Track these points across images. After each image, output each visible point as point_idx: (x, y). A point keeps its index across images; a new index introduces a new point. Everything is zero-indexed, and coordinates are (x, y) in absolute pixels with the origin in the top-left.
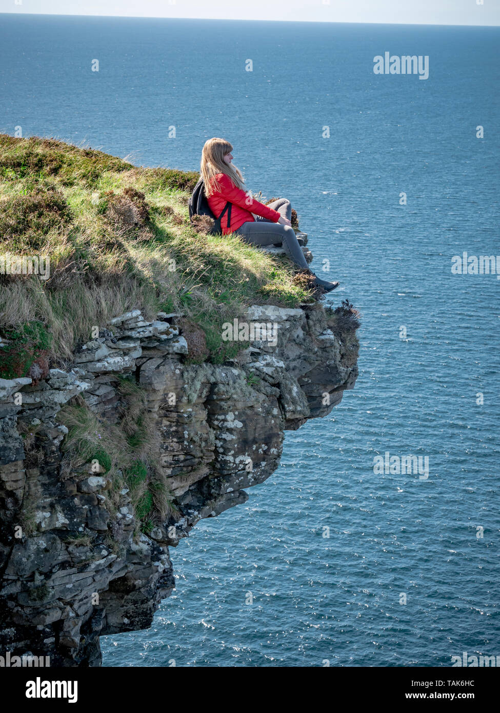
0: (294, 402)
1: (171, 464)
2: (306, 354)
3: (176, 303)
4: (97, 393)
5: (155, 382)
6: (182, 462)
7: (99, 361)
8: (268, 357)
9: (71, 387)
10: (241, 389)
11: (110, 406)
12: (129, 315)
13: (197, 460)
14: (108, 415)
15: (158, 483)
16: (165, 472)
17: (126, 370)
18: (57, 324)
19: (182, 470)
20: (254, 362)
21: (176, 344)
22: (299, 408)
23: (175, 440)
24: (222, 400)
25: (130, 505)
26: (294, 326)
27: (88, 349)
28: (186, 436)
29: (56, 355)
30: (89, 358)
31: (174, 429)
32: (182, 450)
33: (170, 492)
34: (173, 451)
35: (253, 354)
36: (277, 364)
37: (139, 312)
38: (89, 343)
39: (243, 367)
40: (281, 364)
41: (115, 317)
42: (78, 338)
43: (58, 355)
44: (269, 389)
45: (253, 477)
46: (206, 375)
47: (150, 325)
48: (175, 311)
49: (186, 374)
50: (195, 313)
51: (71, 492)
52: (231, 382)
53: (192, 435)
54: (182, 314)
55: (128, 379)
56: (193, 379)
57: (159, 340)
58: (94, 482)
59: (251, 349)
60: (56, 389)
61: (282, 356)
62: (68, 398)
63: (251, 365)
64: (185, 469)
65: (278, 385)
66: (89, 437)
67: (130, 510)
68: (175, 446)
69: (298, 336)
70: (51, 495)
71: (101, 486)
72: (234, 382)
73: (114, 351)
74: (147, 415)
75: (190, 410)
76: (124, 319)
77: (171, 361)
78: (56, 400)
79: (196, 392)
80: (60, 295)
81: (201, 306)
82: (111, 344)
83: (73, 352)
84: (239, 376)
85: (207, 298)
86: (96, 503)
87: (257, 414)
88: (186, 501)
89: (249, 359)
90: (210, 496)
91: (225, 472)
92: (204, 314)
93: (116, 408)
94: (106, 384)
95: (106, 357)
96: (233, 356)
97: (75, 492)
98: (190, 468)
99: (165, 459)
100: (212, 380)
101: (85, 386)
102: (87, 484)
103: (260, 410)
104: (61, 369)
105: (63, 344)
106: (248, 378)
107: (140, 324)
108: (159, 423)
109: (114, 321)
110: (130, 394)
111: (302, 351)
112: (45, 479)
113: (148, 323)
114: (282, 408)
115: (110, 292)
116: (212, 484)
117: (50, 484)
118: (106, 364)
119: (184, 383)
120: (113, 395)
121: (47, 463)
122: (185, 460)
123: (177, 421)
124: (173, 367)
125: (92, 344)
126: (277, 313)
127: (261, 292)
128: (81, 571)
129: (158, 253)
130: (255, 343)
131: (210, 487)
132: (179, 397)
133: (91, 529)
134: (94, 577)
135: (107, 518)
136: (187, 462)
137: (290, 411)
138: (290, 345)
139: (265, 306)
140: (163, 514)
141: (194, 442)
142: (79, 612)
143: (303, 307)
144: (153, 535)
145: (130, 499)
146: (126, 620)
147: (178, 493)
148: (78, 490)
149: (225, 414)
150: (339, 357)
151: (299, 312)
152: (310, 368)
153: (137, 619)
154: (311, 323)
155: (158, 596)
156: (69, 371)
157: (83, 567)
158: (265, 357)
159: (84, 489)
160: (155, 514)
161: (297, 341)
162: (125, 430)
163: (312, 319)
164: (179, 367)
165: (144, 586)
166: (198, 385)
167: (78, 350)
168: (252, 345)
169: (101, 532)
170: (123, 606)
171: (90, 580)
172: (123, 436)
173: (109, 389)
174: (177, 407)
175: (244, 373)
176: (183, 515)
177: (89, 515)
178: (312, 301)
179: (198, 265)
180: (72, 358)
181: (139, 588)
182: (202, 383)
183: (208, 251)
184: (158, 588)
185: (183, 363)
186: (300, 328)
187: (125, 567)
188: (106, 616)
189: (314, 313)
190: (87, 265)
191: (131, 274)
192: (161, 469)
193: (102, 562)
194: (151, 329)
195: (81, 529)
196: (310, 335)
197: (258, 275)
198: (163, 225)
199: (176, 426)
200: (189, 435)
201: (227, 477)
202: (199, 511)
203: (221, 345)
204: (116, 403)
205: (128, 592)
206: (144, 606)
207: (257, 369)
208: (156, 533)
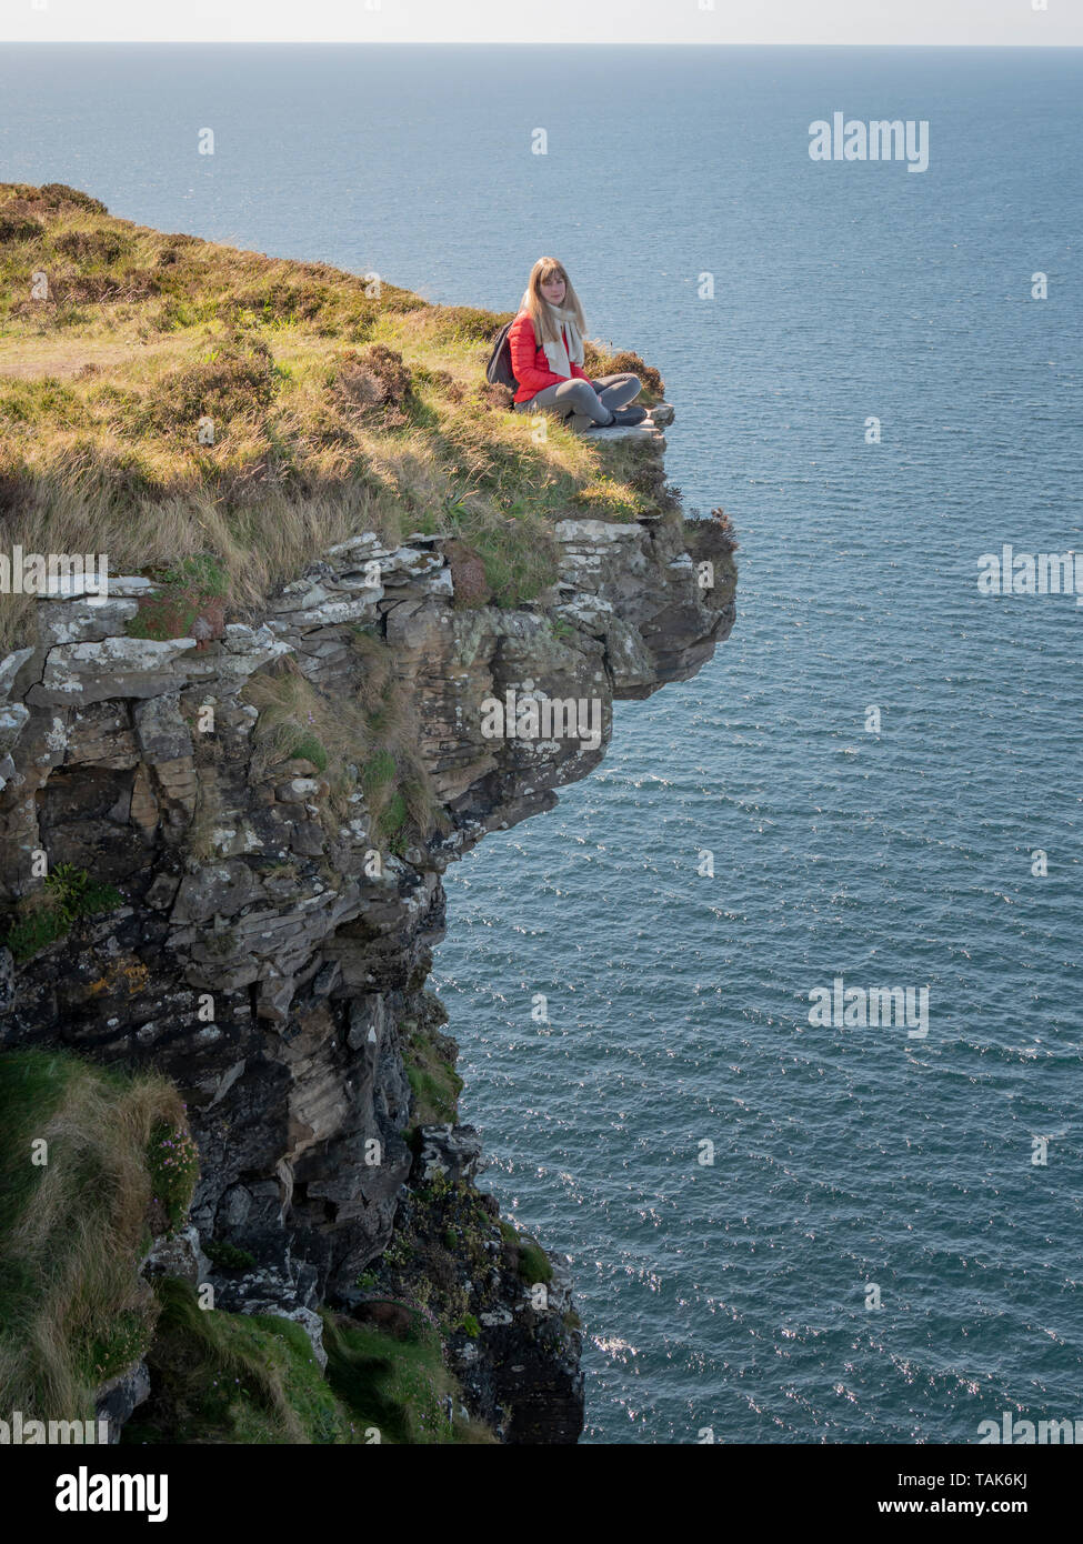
0: (627, 662)
1: (436, 755)
2: (650, 591)
3: (440, 518)
4: (318, 653)
5: (408, 636)
6: (454, 751)
7: (309, 609)
8: (587, 597)
9: (258, 651)
10: (545, 646)
11: (340, 672)
12: (357, 541)
13: (476, 749)
14: (335, 685)
15: (416, 782)
16: (427, 767)
17: (365, 619)
18: (238, 556)
19: (453, 763)
20: (565, 604)
21: (436, 581)
22: (635, 672)
23: (442, 720)
24: (515, 661)
25: (367, 817)
26: (627, 551)
27: (292, 593)
28: (459, 714)
29: (235, 603)
30: (294, 605)
31: (441, 703)
32: (453, 734)
33: (438, 794)
34: (439, 735)
35: (562, 592)
36: (600, 607)
37: (373, 536)
38: (294, 584)
39: (548, 612)
40: (608, 607)
41: (335, 543)
42: (277, 576)
43: (241, 603)
44: (588, 645)
45: (564, 773)
46: (488, 625)
47: (391, 555)
48: (438, 531)
49: (457, 624)
50: (469, 534)
51: (266, 800)
52: (528, 635)
53: (467, 712)
54: (450, 535)
55: (366, 632)
56: (469, 631)
57: (410, 576)
58: (301, 786)
59: (562, 585)
60: (237, 653)
61: (612, 594)
62: (255, 667)
63: (560, 609)
64: (458, 762)
65: (602, 638)
66: (294, 722)
67: (365, 824)
68: (442, 728)
69: (637, 565)
70: (235, 806)
71: (311, 792)
72: (533, 635)
73: (334, 594)
74: (397, 685)
75: (465, 676)
76: (350, 547)
77: (434, 604)
78: (237, 670)
79: (472, 649)
80: (245, 515)
81: (479, 523)
82: (331, 584)
83: (269, 598)
84: (541, 625)
85: (491, 510)
86: (305, 817)
87: (570, 680)
88: (464, 807)
89: (557, 599)
90: (499, 801)
91: (522, 766)
92: (484, 535)
93: (348, 676)
94: (333, 640)
95: (321, 603)
96: (531, 597)
97: (273, 801)
98: (466, 760)
99: (427, 748)
100: (499, 631)
101: (281, 648)
102: (290, 790)
103: (575, 674)
104: (245, 623)
105: (248, 585)
106: (555, 629)
107: (376, 553)
108: (417, 695)
109: (334, 550)
110: (368, 655)
111: (643, 586)
112: (227, 784)
113: (388, 553)
114: (609, 671)
115: (326, 509)
116: (502, 782)
117: (233, 790)
118: (320, 615)
119: (454, 637)
120: (343, 656)
121: (228, 760)
122: (459, 749)
123: (445, 693)
124: (437, 614)
125: (299, 585)
126: (602, 531)
127: (577, 500)
128: (283, 913)
129: (415, 446)
130: (568, 576)
131: (499, 787)
132: (447, 658)
133: (298, 854)
134: (303, 922)
135: (321, 839)
136: (462, 752)
137: (620, 676)
138: (623, 578)
139: (583, 521)
140: (424, 827)
141: (472, 722)
142: (285, 971)
143: (642, 522)
144: (407, 858)
145: (366, 809)
146: (370, 978)
147: (450, 796)
148: (277, 799)
149: (520, 682)
150: (701, 595)
151: (637, 529)
152: (656, 611)
153: (386, 977)
154: (658, 544)
155: (418, 943)
156: (257, 626)
157: (287, 908)
158: (582, 596)
159: (286, 797)
160: (411, 827)
161: (636, 571)
162: (363, 706)
163: (660, 539)
164: (447, 613)
165: (394, 930)
166: (476, 640)
167: (275, 594)
168: (562, 579)
169: (313, 858)
170: (365, 958)
171: (298, 927)
172: (361, 715)
173: (337, 647)
174: (444, 671)
175: (549, 621)
176: (457, 828)
177: (294, 834)
178: (658, 513)
179: (477, 461)
180: (264, 608)
181: (387, 934)
182: (483, 637)
183: (496, 439)
184: (418, 932)
185: (451, 607)
186: (639, 552)
187: (358, 906)
188: (341, 972)
189: (663, 529)
190: (286, 469)
191: (360, 480)
192: (421, 763)
193: (315, 900)
194: (391, 560)
195: (282, 854)
196: (656, 562)
197: (575, 474)
198: (432, 399)
199: (444, 699)
200: (463, 712)
201: (525, 773)
202: (482, 820)
203: (511, 579)
204: (349, 668)
205: (371, 939)
206: (396, 958)
207: (569, 615)
208: (412, 854)
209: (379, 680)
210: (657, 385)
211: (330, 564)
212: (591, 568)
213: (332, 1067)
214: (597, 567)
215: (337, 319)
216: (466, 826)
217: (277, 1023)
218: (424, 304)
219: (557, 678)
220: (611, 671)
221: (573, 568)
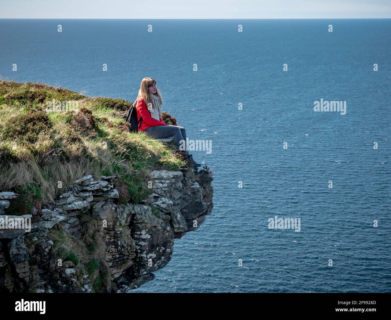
0: (179, 223)
1: (111, 260)
2: (184, 196)
3: (111, 170)
4: (69, 222)
5: (101, 214)
6: (118, 258)
7: (69, 204)
8: (163, 199)
9: (54, 219)
10: (149, 217)
11: (77, 229)
12: (85, 178)
13: (126, 257)
14: (75, 234)
15: (105, 270)
16: (108, 265)
17: (85, 208)
18: (45, 184)
19: (118, 263)
20: (156, 201)
21: (112, 193)
22: (181, 226)
23: (113, 246)
24: (139, 223)
25: (89, 284)
26: (177, 181)
27: (63, 198)
28: (119, 244)
29: (45, 201)
30: (64, 202)
31: (112, 240)
32: (117, 252)
33: (112, 275)
34: (112, 252)
35: (155, 197)
36: (168, 202)
37: (91, 176)
38: (64, 194)
39: (150, 205)
40: (171, 202)
41: (77, 179)
42: (57, 191)
43: (47, 201)
44: (164, 216)
45: (157, 265)
46: (129, 210)
47: (97, 183)
48: (111, 175)
49: (118, 210)
50: (122, 176)
51: (56, 277)
52: (143, 213)
53: (123, 243)
54: (115, 176)
55: (86, 213)
56: (122, 212)
57: (103, 191)
58: (69, 271)
59: (154, 194)
60: (46, 220)
61: (171, 197)
62: (53, 225)
63: (154, 203)
64: (119, 262)
65: (169, 214)
66: (65, 247)
67: (89, 286)
68: (114, 250)
69: (179, 187)
70: (45, 280)
71: (73, 274)
72: (145, 213)
73: (77, 198)
74: (97, 233)
75: (121, 229)
76: (83, 180)
77: (109, 203)
78: (46, 226)
79: (124, 219)
80: (46, 168)
81: (125, 172)
82: (76, 194)
83: (55, 200)
84: (148, 209)
85: (129, 167)
86: (70, 283)
87: (158, 230)
88: (121, 280)
89: (153, 200)
90: (134, 277)
91: (142, 263)
92: (127, 176)
93: (80, 230)
94: (74, 217)
95: (73, 201)
96: (144, 199)
97: (58, 278)
98: (122, 262)
99: (108, 257)
100: (133, 212)
101: (62, 218)
102: (65, 273)
103: (160, 228)
104: (48, 209)
105: (49, 195)
106: (153, 211)
107: (92, 183)
108: (104, 238)
109: (77, 181)
110: (87, 222)
111: (182, 195)
112: (41, 271)
113: (96, 182)
114: (172, 227)
115: (75, 166)
116: (134, 270)
117: (44, 274)
118: (74, 206)
119: (117, 215)
120: (77, 223)
121: (42, 262)
122: (119, 258)
123: (114, 236)
124: (111, 206)
125: (65, 195)
126: (167, 174)
127: (158, 163)
129: (100, 144)
130: (156, 191)
131: (133, 272)
132: (115, 223)
136: (121, 259)
137: (176, 228)
138: (175, 192)
139: (161, 171)
141: (124, 247)
143: (181, 171)
145: (89, 281)
147: (116, 276)
148: (60, 277)
149: (141, 231)
150: (202, 197)
151: (180, 173)
152: (187, 204)
154: (186, 179)
156: (53, 210)
158: (162, 198)
159: (63, 276)
161: (179, 189)
162: (85, 242)
163: (187, 177)
164: (114, 206)
166: (125, 216)
167: (57, 198)
168: (154, 192)
172: (84, 245)
173: (76, 219)
174: (113, 228)
175: (150, 208)
177: (66, 290)
178: (186, 167)
180: (54, 203)
182: (127, 214)
183: (128, 141)
185: (116, 203)
186: (180, 182)
189: (188, 173)
190: (60, 151)
191: (86, 155)
192: (106, 263)
194: (98, 185)
196: (186, 186)
197: (156, 154)
198: (103, 128)
199: (114, 239)
200: (121, 243)
201: (143, 266)
202: (128, 285)
203: (137, 192)
204: (80, 227)
207: (157, 205)
209: (91, 231)
212: (164, 188)
214: (166, 187)
219: (154, 229)
221: (158, 188)
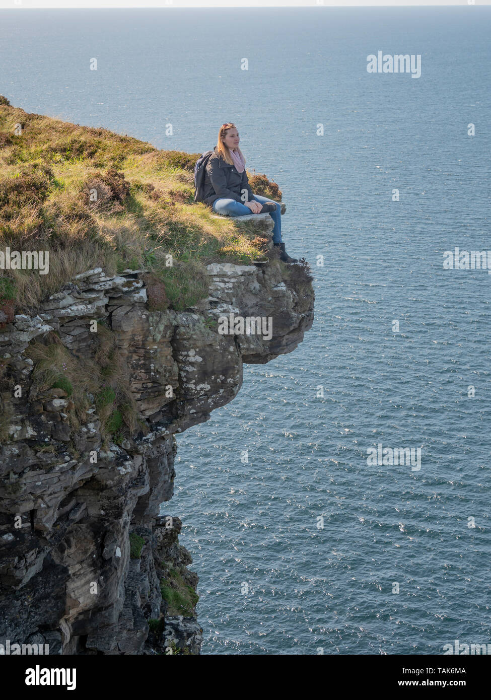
0: (248, 341)
1: (140, 390)
2: (262, 302)
3: (141, 261)
4: (72, 333)
5: (123, 325)
6: (150, 388)
7: (64, 308)
8: (225, 305)
9: (33, 329)
10: (200, 331)
11: (85, 344)
12: (91, 272)
13: (162, 387)
14: (82, 351)
15: (128, 405)
16: (134, 397)
18: (23, 279)
19: (150, 395)
20: (213, 309)
21: (137, 295)
22: (252, 346)
23: (143, 371)
24: (185, 339)
25: (97, 422)
26: (248, 280)
27: (54, 299)
28: (152, 368)
29: (21, 303)
30: (55, 306)
31: (142, 362)
32: (149, 379)
33: (142, 412)
34: (141, 379)
35: (211, 303)
36: (232, 311)
37: (100, 270)
39: (202, 313)
40: (237, 310)
41: (78, 273)
42: (46, 290)
43: (24, 304)
45: (212, 401)
46: (169, 320)
47: (110, 280)
48: (140, 268)
49: (151, 319)
50: (157, 270)
51: (39, 410)
52: (191, 325)
53: (157, 367)
54: (146, 271)
55: (100, 322)
56: (157, 323)
57: (123, 292)
58: (57, 403)
59: (211, 298)
60: (21, 330)
62: (31, 338)
63: (209, 311)
64: (152, 394)
66: (55, 368)
67: (96, 425)
68: (143, 375)
69: (254, 288)
70: (22, 413)
71: (64, 406)
72: (194, 325)
73: (79, 300)
74: (117, 352)
75: (156, 347)
76: (87, 275)
77: (137, 308)
78: (21, 339)
79: (159, 332)
81: (163, 264)
82: (77, 295)
83: (41, 302)
84: (198, 320)
86: (59, 419)
87: (215, 351)
88: (157, 420)
89: (208, 306)
90: (177, 416)
91: (189, 397)
92: (165, 270)
93: (89, 346)
94: (79, 326)
96: (192, 305)
97: (42, 411)
98: (157, 393)
99: (134, 386)
100: (174, 323)
101: (46, 328)
102: (51, 405)
103: (218, 347)
104: (26, 315)
105: (29, 294)
106: (207, 323)
107: (102, 279)
108: (129, 358)
109: (78, 277)
111: (258, 300)
113: (108, 279)
115: (73, 255)
116: (178, 406)
118: (70, 311)
119: (149, 326)
120: (87, 335)
122: (152, 387)
123: (145, 356)
124: (140, 313)
125: (57, 295)
126: (233, 269)
127: (219, 252)
128: (48, 472)
129: (128, 222)
130: (214, 294)
131: (177, 409)
132: (145, 337)
133: (56, 440)
134: (59, 477)
135: (69, 432)
136: (155, 389)
137: (244, 349)
138: (247, 296)
139: (223, 264)
140: (132, 429)
141: (160, 373)
142: (50, 504)
143: (255, 264)
144: (123, 446)
145: (97, 417)
146: (102, 512)
147: (148, 413)
148: (44, 410)
149: (187, 351)
150: (292, 305)
151: (253, 268)
153: (111, 512)
154: (266, 277)
155: (129, 494)
156: (33, 316)
157: (50, 469)
158: (222, 305)
159: (49, 408)
160: (125, 429)
161: (254, 292)
162: (98, 363)
163: (268, 275)
164: (145, 313)
165: (115, 486)
166: (162, 328)
167: (45, 299)
168: (211, 295)
169: (65, 442)
170: (99, 501)
171: (56, 480)
172: (97, 368)
173: (83, 330)
174: (143, 344)
175: (203, 318)
176: (152, 431)
177: (54, 429)
178: (265, 260)
179: (162, 231)
180: (38, 307)
181: (111, 487)
182: (166, 326)
183: (174, 220)
184: (130, 488)
185: (148, 310)
186: (256, 281)
187: (91, 470)
188: (86, 509)
189: (269, 269)
190: (51, 233)
191: (93, 239)
192: (131, 394)
193: (65, 465)
194: (110, 283)
195: (47, 440)
196: (265, 287)
197: (219, 239)
198: (141, 198)
199: (144, 360)
200: (154, 367)
201: (190, 401)
202: (167, 427)
203: (180, 295)
204: (90, 342)
205: (102, 490)
206: (116, 501)
207: (215, 315)
208: (125, 444)
209: (107, 348)
210: (276, 192)
211: (77, 284)
212: (227, 289)
213: (93, 568)
214: (231, 289)
215: (105, 158)
216: (157, 430)
217: (45, 533)
218: (153, 150)
219: (208, 349)
220: (239, 346)
221: (217, 290)
